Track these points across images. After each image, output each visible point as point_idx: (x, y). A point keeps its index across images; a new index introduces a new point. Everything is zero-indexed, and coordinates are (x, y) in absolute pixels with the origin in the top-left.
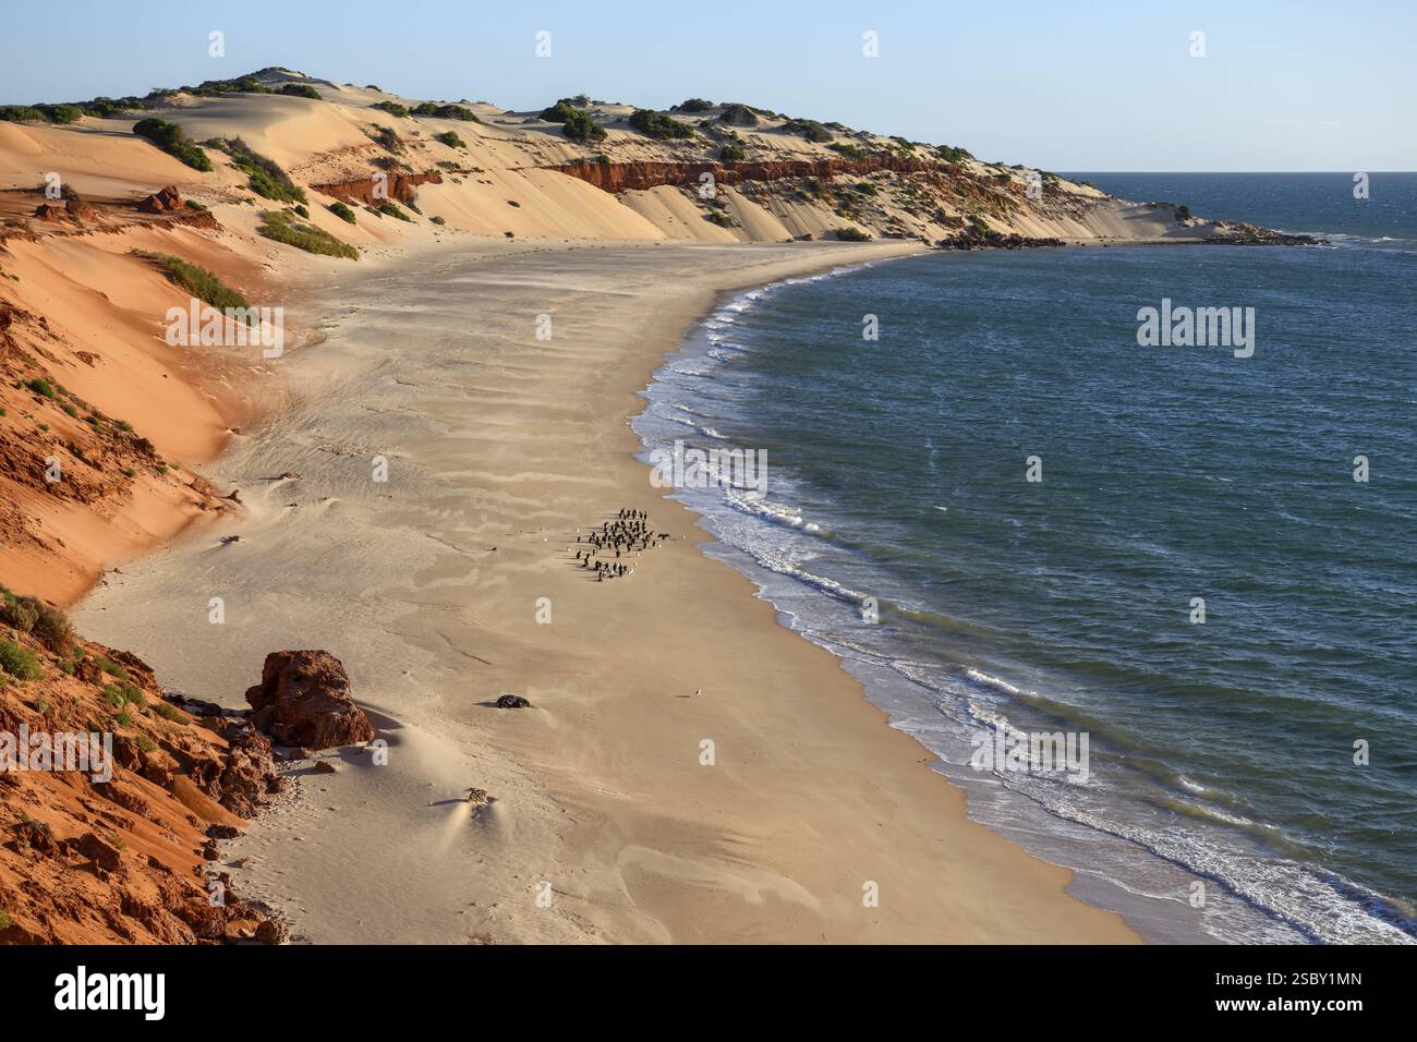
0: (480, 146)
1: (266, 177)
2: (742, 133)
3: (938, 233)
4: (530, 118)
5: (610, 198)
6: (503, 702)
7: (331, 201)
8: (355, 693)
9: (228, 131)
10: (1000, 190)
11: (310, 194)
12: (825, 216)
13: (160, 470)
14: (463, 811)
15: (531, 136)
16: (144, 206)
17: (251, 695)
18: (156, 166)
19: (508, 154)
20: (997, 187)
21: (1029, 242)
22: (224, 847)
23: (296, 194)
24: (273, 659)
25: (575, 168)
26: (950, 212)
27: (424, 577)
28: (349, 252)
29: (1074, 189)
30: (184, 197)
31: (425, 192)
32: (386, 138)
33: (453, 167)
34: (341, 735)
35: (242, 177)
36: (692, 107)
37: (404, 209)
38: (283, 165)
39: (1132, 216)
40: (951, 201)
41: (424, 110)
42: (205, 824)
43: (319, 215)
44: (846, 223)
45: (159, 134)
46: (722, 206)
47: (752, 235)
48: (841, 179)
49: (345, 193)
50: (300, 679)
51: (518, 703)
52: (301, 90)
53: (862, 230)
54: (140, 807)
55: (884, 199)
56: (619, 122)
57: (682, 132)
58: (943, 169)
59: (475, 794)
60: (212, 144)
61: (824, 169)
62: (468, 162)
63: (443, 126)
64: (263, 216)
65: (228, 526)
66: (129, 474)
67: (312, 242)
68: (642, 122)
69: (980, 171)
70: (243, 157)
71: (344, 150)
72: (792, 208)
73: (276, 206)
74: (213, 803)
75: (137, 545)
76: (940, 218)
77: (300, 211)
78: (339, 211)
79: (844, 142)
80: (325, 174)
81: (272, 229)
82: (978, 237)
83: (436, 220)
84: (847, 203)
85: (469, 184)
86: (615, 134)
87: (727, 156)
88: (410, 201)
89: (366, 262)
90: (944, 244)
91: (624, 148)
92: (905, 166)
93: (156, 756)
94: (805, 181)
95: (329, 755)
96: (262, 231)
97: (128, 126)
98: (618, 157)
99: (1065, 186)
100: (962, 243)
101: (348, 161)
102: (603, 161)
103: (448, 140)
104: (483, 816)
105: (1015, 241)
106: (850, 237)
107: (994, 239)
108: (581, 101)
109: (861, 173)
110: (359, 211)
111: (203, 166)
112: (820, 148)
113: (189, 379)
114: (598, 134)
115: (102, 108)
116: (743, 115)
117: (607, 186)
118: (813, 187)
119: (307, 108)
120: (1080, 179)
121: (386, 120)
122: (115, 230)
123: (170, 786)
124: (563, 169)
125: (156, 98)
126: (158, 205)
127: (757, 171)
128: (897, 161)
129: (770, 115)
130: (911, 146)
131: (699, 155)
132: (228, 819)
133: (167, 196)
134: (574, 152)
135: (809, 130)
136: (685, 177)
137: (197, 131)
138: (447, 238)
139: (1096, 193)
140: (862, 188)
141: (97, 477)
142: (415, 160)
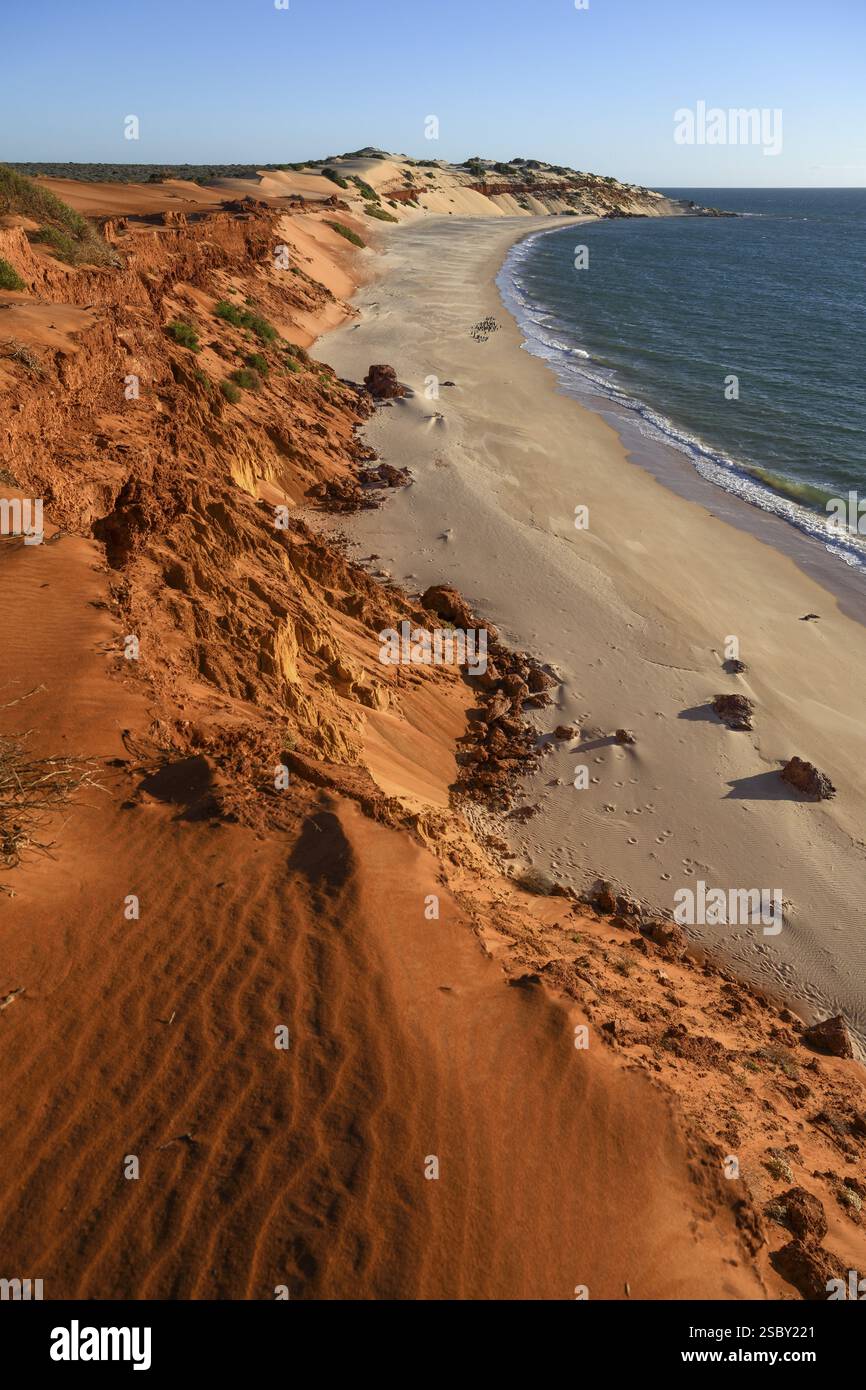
0: (442, 179)
1: (367, 191)
2: (534, 172)
3: (603, 212)
4: (459, 166)
5: (485, 198)
6: (446, 384)
7: (389, 200)
8: (399, 380)
9: (353, 173)
10: (626, 194)
11: (382, 197)
12: (564, 206)
13: (334, 301)
14: (433, 420)
15: (459, 174)
16: (325, 203)
17: (365, 380)
18: (328, 187)
19: (451, 181)
20: (624, 194)
21: (636, 216)
22: (358, 429)
23: (376, 197)
24: (372, 367)
25: (474, 186)
26: (608, 204)
27: (419, 341)
28: (395, 220)
29: (653, 194)
30: (339, 199)
31: (421, 196)
32: (408, 175)
33: (431, 186)
34: (395, 394)
35: (358, 191)
36: (517, 161)
37: (414, 203)
38: (372, 186)
39: (673, 206)
40: (608, 199)
41: (422, 164)
42: (353, 422)
43: (385, 206)
44: (570, 208)
45: (330, 174)
46: (525, 201)
47: (536, 213)
48: (569, 190)
49: (393, 196)
50: (381, 374)
51: (451, 384)
52: (378, 156)
53: (576, 211)
54: (333, 416)
55: (584, 198)
56: (490, 168)
57: (513, 171)
58: (606, 186)
59: (437, 414)
60: (348, 178)
61: (563, 186)
62: (436, 184)
63: (427, 170)
64: (366, 206)
65: (356, 321)
66: (324, 302)
67: (383, 216)
68: (499, 168)
69: (619, 187)
70: (359, 183)
71: (393, 180)
72: (550, 202)
73: (370, 202)
74: (355, 415)
75: (328, 328)
76: (604, 206)
77: (378, 204)
78: (391, 204)
79: (571, 175)
80: (387, 189)
81: (369, 211)
82: (617, 214)
83: (425, 208)
84: (571, 200)
85: (437, 192)
86: (489, 173)
87: (528, 181)
88: (416, 200)
89: (401, 224)
90: (605, 216)
91: (492, 178)
92: (593, 185)
93: (337, 399)
94: (555, 191)
95: (390, 400)
96: (365, 212)
97: (320, 172)
98: (489, 182)
99: (650, 193)
100: (611, 216)
101: (395, 184)
102: (484, 183)
103: (430, 175)
104: (440, 422)
105: (630, 215)
106: (571, 213)
107: (623, 214)
108: (477, 159)
109: (576, 188)
110: (398, 204)
111: (345, 187)
112: (562, 178)
113: (343, 268)
114: (483, 173)
115: (311, 164)
116: (533, 164)
117: (485, 194)
118: (559, 194)
119: (380, 163)
120: (655, 190)
121: (408, 168)
122: (316, 212)
123: (341, 409)
124: (469, 187)
125: (329, 160)
126: (331, 202)
127: (538, 187)
128: (588, 183)
129: (544, 164)
130: (595, 177)
131: (519, 181)
132: (360, 420)
133: (334, 198)
134: (474, 180)
135: (558, 171)
136: (514, 190)
137: (343, 173)
138: (429, 214)
139: (661, 196)
140: (576, 194)
141: (314, 303)
142: (418, 184)
